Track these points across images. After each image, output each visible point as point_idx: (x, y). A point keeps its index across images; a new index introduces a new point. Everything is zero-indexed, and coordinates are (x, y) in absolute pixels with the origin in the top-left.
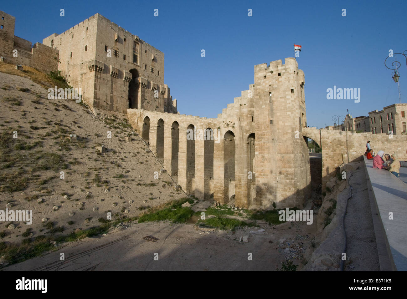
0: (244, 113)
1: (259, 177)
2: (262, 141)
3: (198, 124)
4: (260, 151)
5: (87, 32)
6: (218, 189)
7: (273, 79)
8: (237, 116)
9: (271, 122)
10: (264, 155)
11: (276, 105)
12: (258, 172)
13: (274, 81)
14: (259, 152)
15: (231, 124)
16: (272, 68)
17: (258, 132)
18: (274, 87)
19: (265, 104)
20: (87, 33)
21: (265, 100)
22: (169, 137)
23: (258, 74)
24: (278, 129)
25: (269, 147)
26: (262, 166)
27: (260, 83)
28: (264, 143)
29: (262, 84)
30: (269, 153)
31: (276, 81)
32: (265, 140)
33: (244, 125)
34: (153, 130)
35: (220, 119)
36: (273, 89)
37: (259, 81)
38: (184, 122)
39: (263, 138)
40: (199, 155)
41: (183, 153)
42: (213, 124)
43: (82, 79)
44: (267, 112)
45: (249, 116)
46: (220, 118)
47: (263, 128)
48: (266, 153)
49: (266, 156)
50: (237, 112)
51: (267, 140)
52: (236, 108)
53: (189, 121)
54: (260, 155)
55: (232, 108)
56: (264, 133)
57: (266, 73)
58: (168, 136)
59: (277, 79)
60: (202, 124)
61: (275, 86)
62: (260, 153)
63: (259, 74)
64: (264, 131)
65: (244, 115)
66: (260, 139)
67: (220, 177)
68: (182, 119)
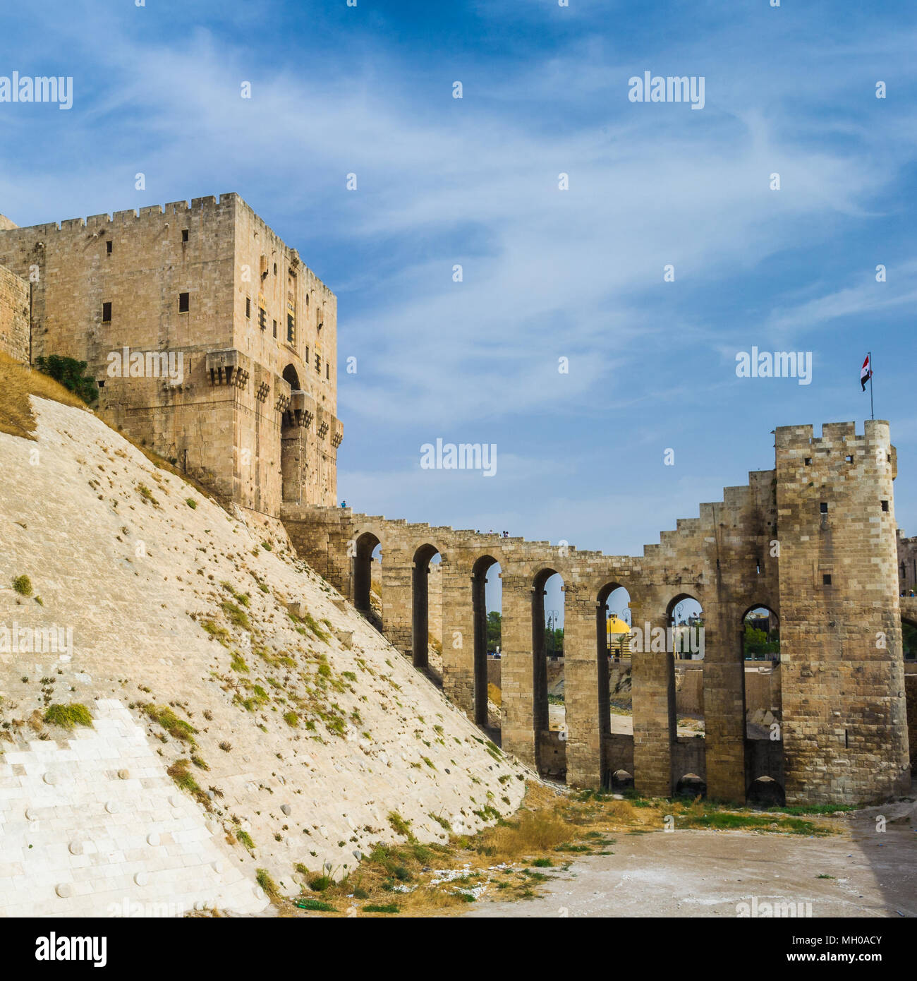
0: (731, 549)
1: (792, 720)
2: (803, 628)
3: (573, 570)
4: (795, 652)
5: (184, 248)
6: (649, 757)
7: (833, 470)
8: (709, 554)
9: (827, 579)
10: (807, 663)
11: (839, 537)
12: (791, 708)
13: (834, 474)
14: (793, 655)
15: (687, 578)
16: (830, 441)
17: (788, 603)
18: (834, 490)
19: (810, 533)
20: (184, 252)
21: (809, 522)
22: (464, 604)
23: (787, 452)
24: (847, 599)
25: (820, 644)
26: (801, 691)
27: (795, 477)
28: (807, 632)
29: (801, 480)
30: (821, 658)
31: (841, 474)
32: (809, 624)
33: (732, 581)
34: (395, 578)
35: (653, 560)
36: (832, 496)
37: (792, 471)
38: (520, 560)
39: (804, 619)
40: (581, 661)
41: (517, 653)
42: (627, 573)
43: (170, 403)
44: (814, 554)
45: (747, 557)
46: (652, 556)
47: (804, 595)
48: (812, 658)
49: (814, 664)
50: (710, 544)
51: (816, 625)
52: (707, 531)
53: (540, 560)
54: (797, 663)
55: (694, 532)
56: (805, 606)
57: (812, 450)
58: (460, 599)
59: (844, 470)
60: (590, 570)
61: (838, 489)
62: (794, 659)
63: (792, 452)
64: (806, 603)
65: (732, 553)
66: (796, 622)
67: (654, 724)
68: (514, 552)
